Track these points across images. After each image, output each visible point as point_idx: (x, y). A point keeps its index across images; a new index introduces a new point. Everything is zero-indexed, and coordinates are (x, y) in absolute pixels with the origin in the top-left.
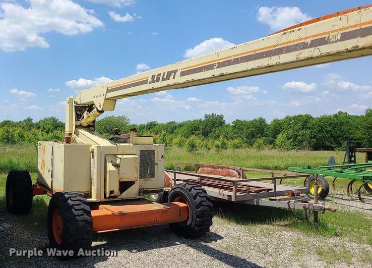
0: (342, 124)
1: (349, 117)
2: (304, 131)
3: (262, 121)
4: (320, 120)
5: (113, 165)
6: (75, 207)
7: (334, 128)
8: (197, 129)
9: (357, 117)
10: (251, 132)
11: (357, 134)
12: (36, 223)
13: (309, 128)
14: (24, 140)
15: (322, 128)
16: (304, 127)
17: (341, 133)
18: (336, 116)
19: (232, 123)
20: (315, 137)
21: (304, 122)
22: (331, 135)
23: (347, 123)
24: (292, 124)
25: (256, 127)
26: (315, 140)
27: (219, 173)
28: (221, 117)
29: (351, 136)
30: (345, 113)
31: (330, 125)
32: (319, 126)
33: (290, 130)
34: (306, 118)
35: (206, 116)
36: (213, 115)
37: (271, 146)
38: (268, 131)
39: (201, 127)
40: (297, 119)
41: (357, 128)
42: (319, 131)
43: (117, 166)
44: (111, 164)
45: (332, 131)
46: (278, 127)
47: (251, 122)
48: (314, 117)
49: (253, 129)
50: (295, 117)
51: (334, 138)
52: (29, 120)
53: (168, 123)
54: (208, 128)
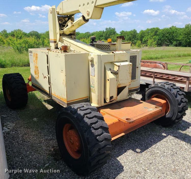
0: (173, 32)
1: (177, 29)
2: (155, 36)
3: (135, 31)
4: (163, 30)
5: (111, 73)
6: (93, 126)
7: (170, 35)
8: (101, 36)
9: (180, 29)
10: (130, 37)
11: (180, 38)
12: (35, 119)
13: (158, 35)
14: (4, 43)
15: (164, 35)
16: (156, 34)
17: (173, 37)
18: (171, 28)
19: (120, 33)
20: (160, 40)
21: (155, 32)
22: (168, 38)
23: (176, 32)
24: (150, 33)
25: (132, 35)
26: (160, 41)
27: (148, 66)
28: (114, 29)
29: (177, 39)
30: (175, 27)
31: (168, 33)
32: (163, 34)
33: (149, 36)
34: (157, 29)
35: (106, 29)
36: (110, 28)
37: (144, 45)
38: (138, 37)
39: (104, 35)
40: (152, 30)
41: (180, 34)
42: (162, 36)
43: (115, 73)
44: (110, 72)
45: (169, 36)
46: (143, 34)
47: (130, 32)
48: (160, 29)
49: (130, 36)
50: (151, 29)
51: (169, 40)
52: (5, 31)
53: (86, 33)
54: (108, 36)
